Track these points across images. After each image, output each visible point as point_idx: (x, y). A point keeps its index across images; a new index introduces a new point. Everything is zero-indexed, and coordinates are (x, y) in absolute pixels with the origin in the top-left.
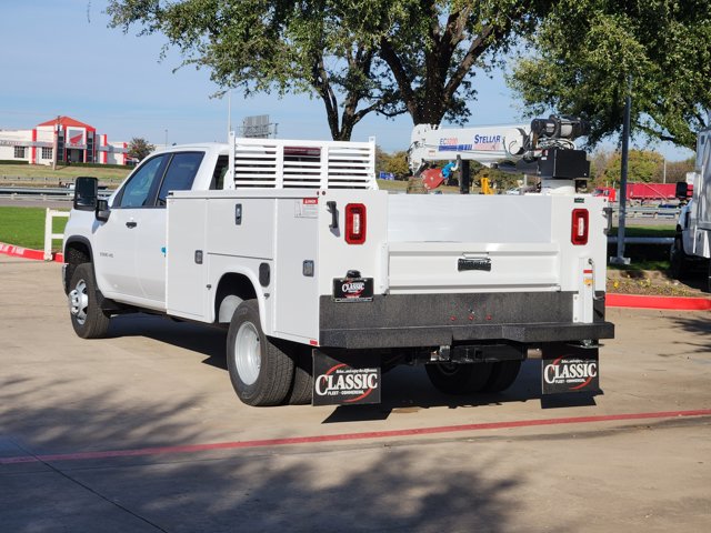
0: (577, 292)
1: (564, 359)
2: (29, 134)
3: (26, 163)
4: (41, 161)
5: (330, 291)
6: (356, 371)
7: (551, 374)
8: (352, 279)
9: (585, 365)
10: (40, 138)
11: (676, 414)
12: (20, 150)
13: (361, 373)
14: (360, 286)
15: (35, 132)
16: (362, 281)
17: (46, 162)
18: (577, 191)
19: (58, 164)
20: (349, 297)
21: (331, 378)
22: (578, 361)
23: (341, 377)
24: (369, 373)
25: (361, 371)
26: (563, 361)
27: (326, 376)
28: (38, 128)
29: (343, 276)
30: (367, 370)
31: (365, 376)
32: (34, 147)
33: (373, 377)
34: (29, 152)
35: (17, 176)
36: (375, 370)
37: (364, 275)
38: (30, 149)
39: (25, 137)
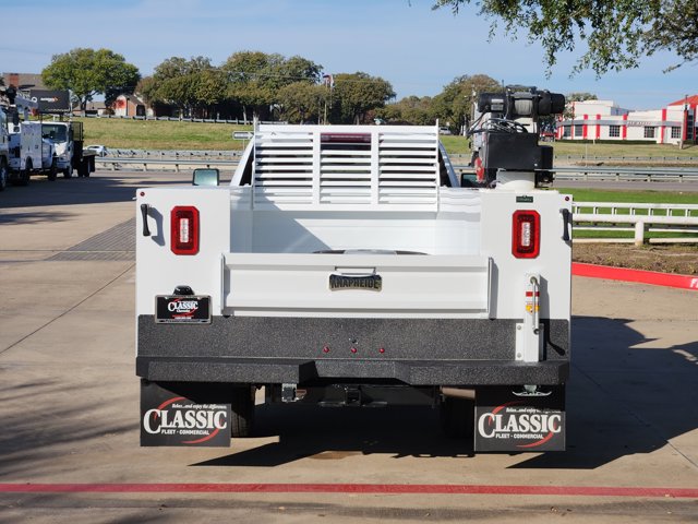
0: (521, 321)
1: (510, 406)
2: (659, 114)
3: (654, 142)
4: (669, 140)
5: (151, 310)
6: (197, 407)
7: (490, 426)
8: (181, 297)
9: (544, 417)
10: (669, 118)
11: (662, 492)
12: (650, 131)
13: (205, 410)
14: (193, 305)
15: (664, 112)
16: (196, 300)
17: (674, 141)
18: (536, 187)
19: (684, 143)
20: (178, 318)
21: (165, 413)
22: (531, 410)
23: (178, 413)
24: (216, 411)
25: (205, 406)
26: (508, 410)
27: (158, 412)
28: (669, 108)
29: (169, 292)
30: (213, 406)
31: (210, 413)
32: (664, 127)
33: (222, 415)
34: (658, 132)
35: (635, 155)
36: (225, 407)
37: (199, 292)
38: (660, 128)
39: (654, 117)
